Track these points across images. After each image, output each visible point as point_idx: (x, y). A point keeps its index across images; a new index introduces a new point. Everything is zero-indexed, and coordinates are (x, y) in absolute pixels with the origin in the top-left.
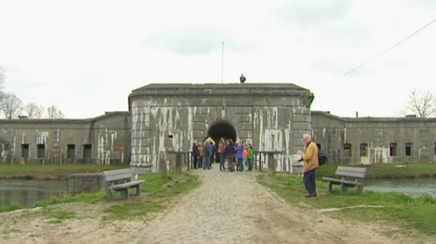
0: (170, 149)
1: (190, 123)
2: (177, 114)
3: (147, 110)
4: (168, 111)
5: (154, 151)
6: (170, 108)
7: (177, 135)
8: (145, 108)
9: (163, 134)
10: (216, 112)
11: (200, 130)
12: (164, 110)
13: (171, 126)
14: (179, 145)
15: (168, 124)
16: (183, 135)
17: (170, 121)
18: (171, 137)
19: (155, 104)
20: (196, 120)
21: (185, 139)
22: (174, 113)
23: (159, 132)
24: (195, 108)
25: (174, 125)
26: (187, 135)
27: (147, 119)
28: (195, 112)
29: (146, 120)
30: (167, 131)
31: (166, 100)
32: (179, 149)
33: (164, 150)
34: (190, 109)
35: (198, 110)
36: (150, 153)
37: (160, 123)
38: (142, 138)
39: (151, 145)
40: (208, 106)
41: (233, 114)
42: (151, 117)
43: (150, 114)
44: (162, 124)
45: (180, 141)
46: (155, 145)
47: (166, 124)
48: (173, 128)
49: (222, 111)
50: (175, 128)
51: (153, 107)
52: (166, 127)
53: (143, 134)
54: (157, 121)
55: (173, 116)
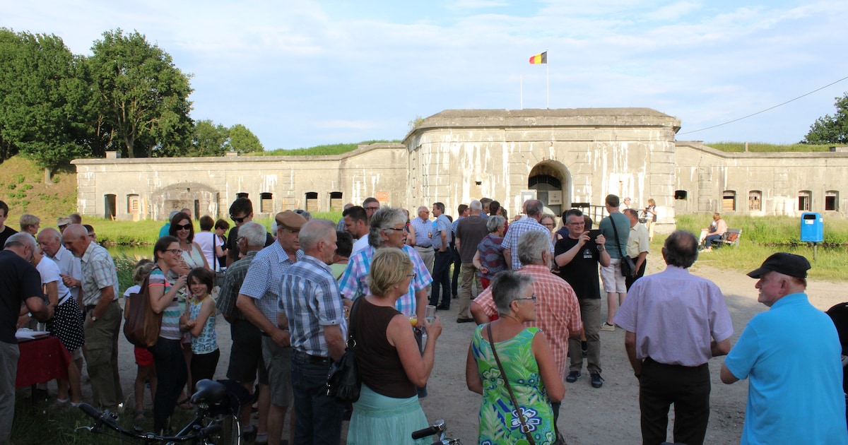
1: (506, 164)
2: (488, 152)
3: (446, 147)
4: (475, 149)
6: (478, 145)
7: (487, 181)
8: (443, 144)
9: (468, 181)
10: (541, 150)
12: (469, 148)
13: (478, 169)
15: (474, 167)
16: (496, 181)
17: (478, 162)
18: (480, 183)
19: (456, 139)
20: (514, 160)
21: (498, 185)
22: (483, 151)
23: (462, 177)
24: (513, 144)
25: (483, 167)
26: (501, 181)
27: (446, 159)
28: (512, 150)
29: (443, 162)
30: (473, 176)
34: (505, 145)
35: (516, 147)
37: (463, 165)
38: (439, 185)
39: (451, 195)
40: (531, 141)
41: (565, 152)
42: (451, 158)
43: (450, 152)
44: (466, 167)
45: (491, 188)
46: (456, 195)
47: (472, 166)
48: (482, 172)
49: (551, 148)
50: (484, 172)
51: (454, 143)
52: (472, 170)
53: (440, 180)
54: (460, 163)
55: (481, 155)
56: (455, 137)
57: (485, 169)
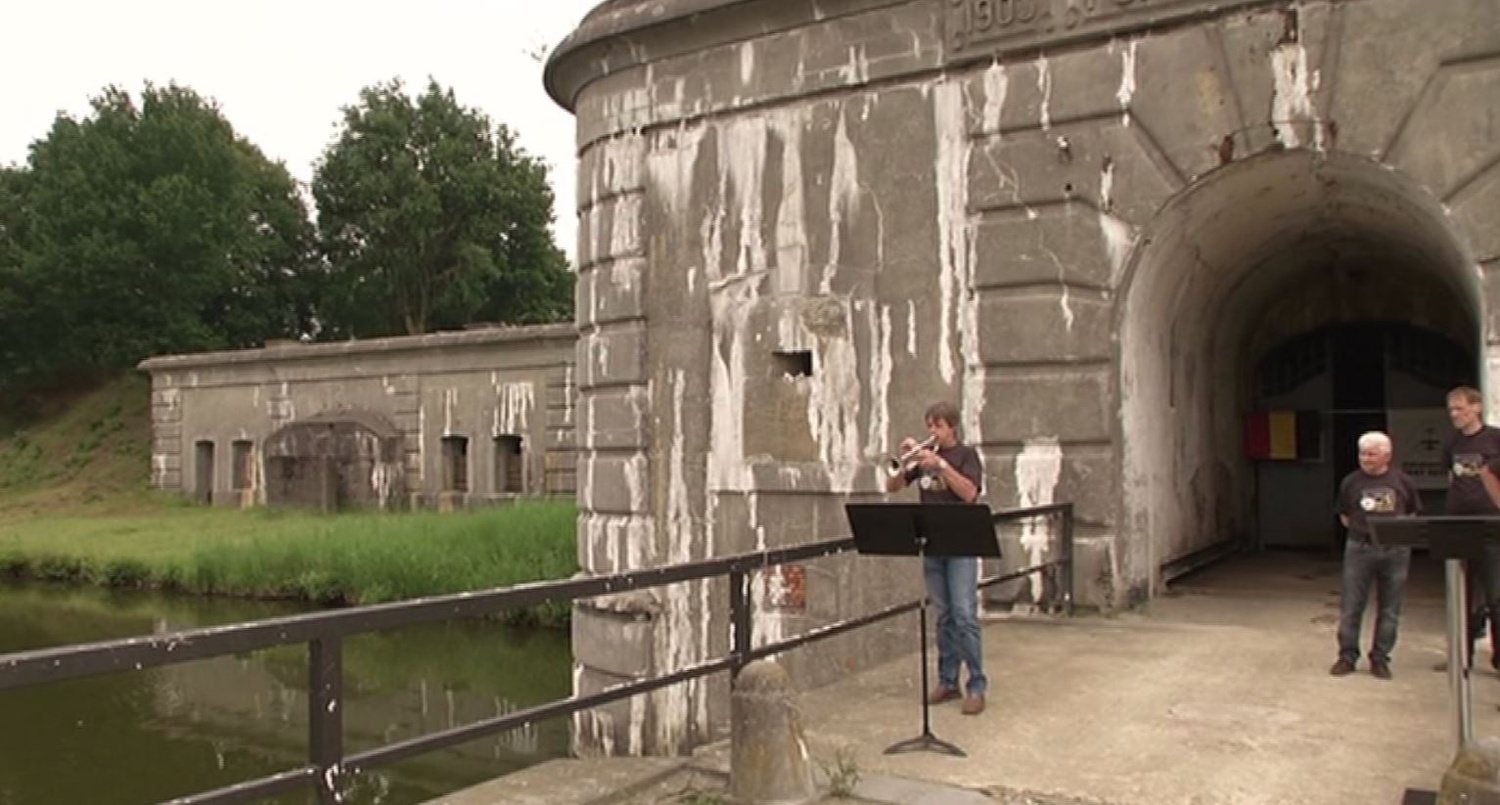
0: (793, 472)
1: (953, 224)
2: (846, 157)
3: (622, 162)
4: (774, 144)
5: (677, 488)
6: (787, 122)
7: (842, 348)
8: (612, 151)
9: (737, 349)
10: (1207, 82)
11: (1053, 283)
13: (791, 271)
14: (863, 439)
15: (772, 261)
16: (898, 344)
17: (791, 231)
18: (801, 363)
19: (671, 110)
21: (911, 374)
22: (818, 156)
23: (709, 326)
24: (996, 81)
25: (817, 255)
26: (929, 341)
27: (624, 237)
28: (991, 120)
29: (616, 247)
30: (762, 320)
31: (747, 56)
32: (866, 474)
33: (745, 480)
34: (948, 97)
35: (1021, 93)
36: (650, 508)
37: (713, 253)
38: (601, 386)
39: (649, 444)
40: (1124, 34)
41: (1411, 79)
42: (653, 217)
43: (645, 188)
44: (728, 264)
45: (866, 398)
46: (678, 441)
47: (759, 256)
48: (813, 290)
49: (1279, 60)
50: (825, 287)
51: (664, 137)
52: (754, 282)
53: (603, 358)
54: (696, 244)
55: (808, 183)
56: (666, 94)
57: (829, 273)
